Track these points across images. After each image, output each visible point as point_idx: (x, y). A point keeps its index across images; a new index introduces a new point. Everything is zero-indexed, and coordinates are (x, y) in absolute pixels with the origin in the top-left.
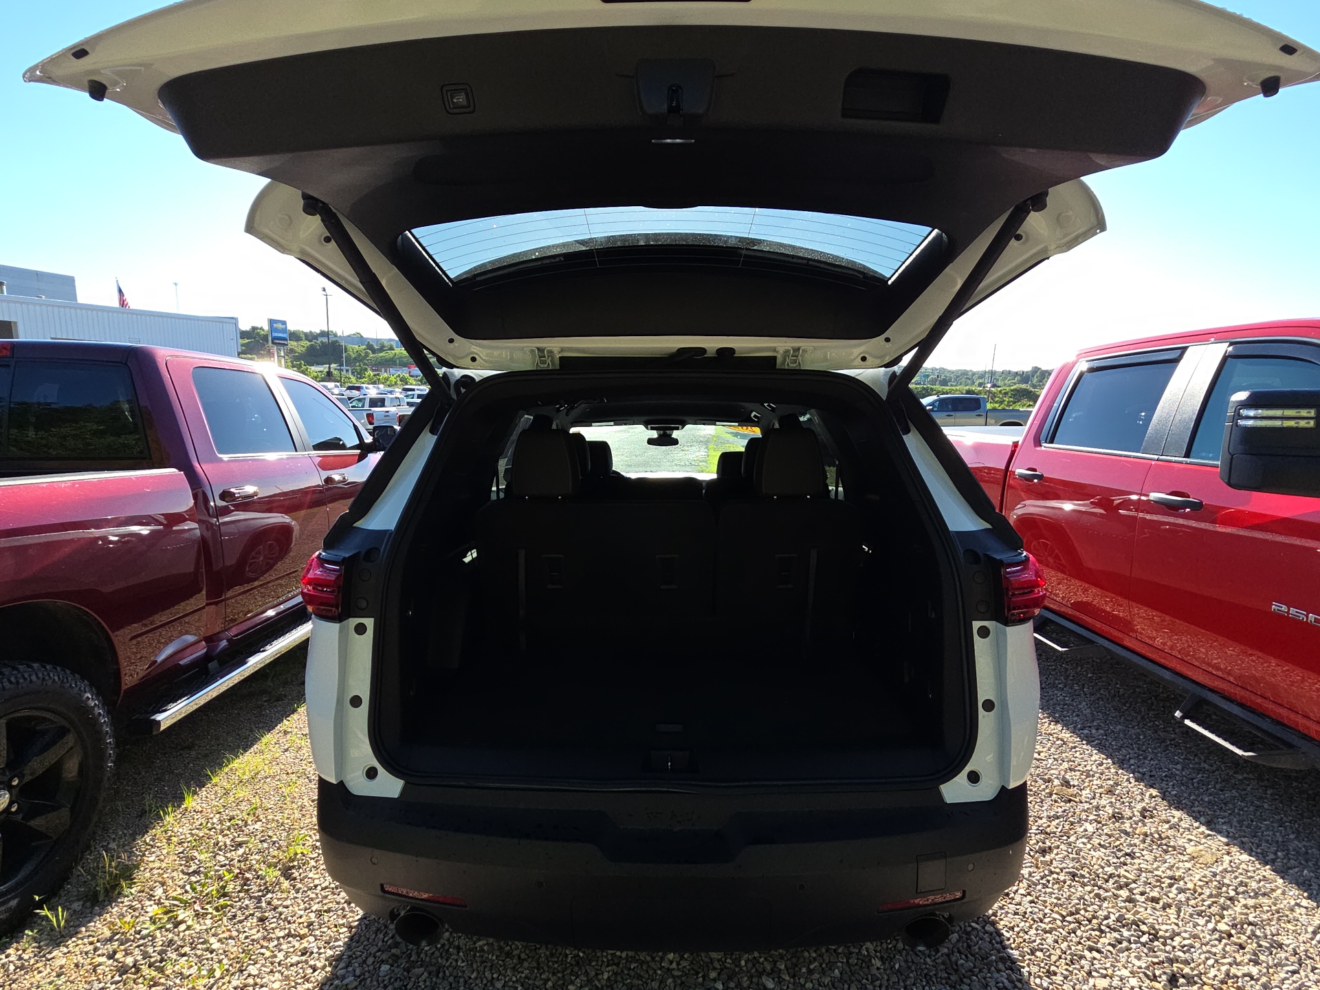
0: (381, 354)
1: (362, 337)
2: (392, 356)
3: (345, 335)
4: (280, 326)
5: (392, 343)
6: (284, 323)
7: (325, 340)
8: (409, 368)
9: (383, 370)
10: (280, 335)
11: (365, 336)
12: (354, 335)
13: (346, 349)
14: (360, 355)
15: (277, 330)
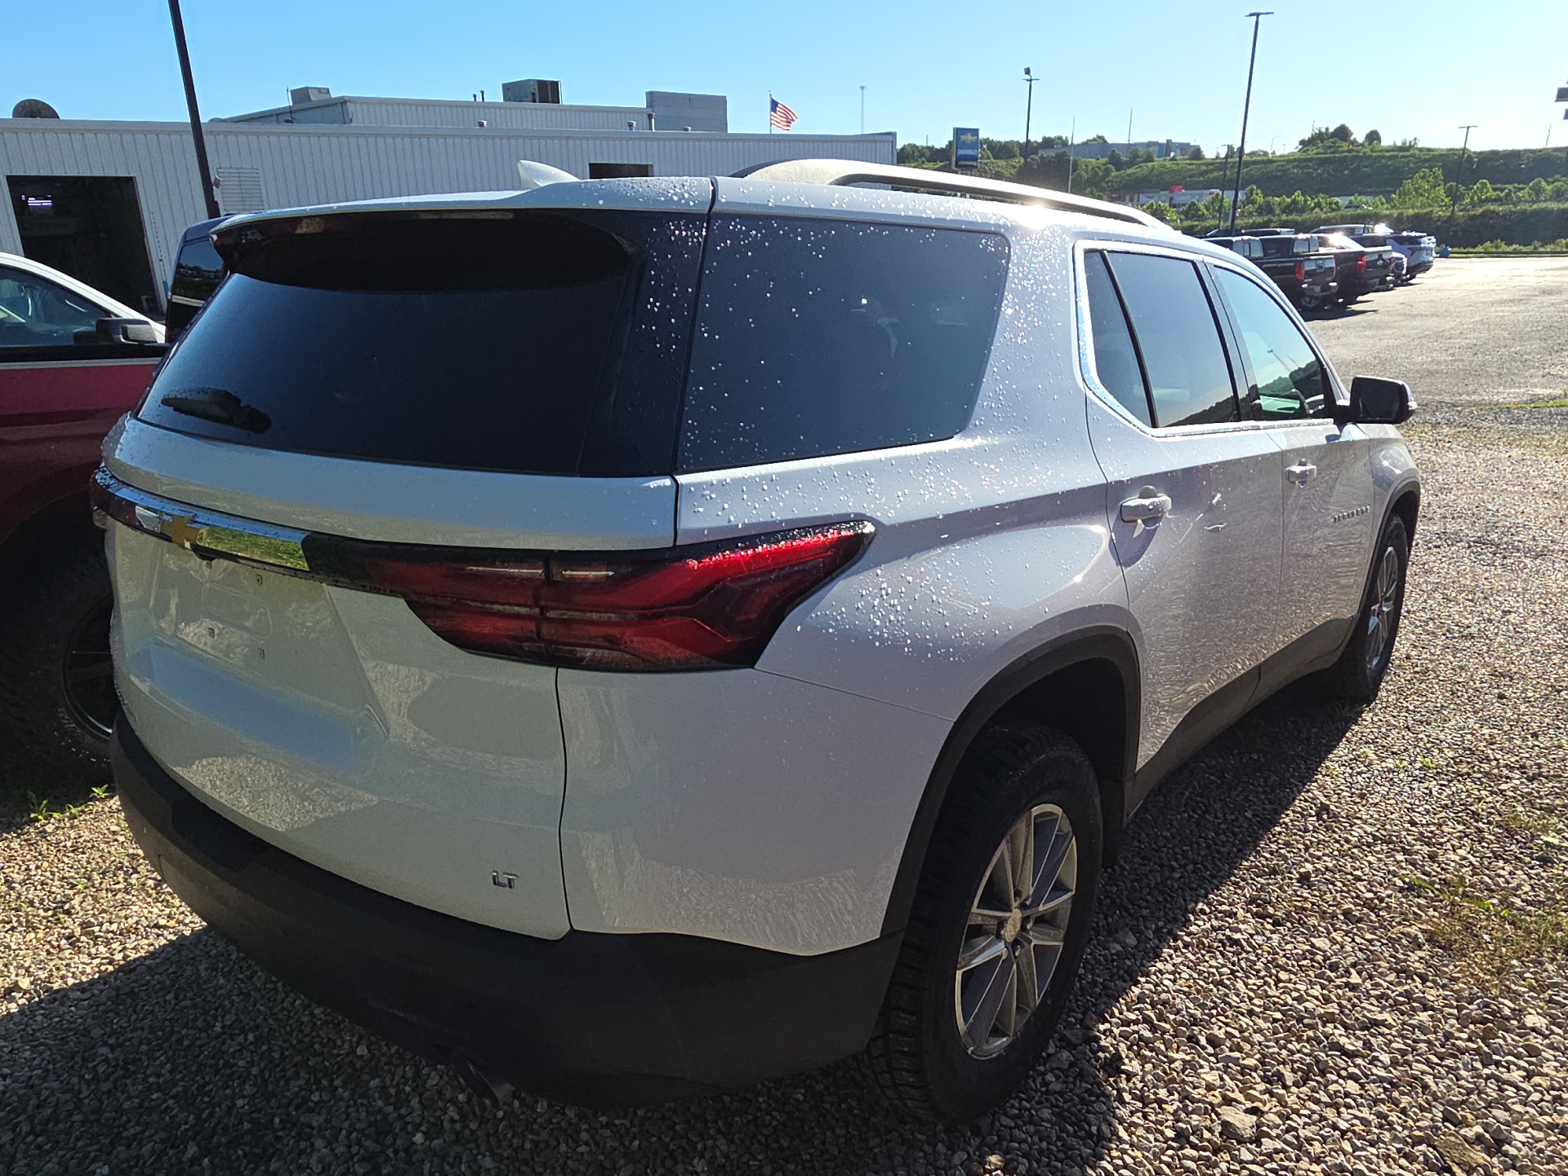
0: (1129, 171)
1: (1105, 142)
2: (1146, 171)
3: (1075, 142)
4: (969, 138)
5: (1151, 149)
6: (975, 132)
7: (1046, 153)
8: (1172, 192)
9: (1128, 198)
10: (969, 152)
11: (1111, 139)
12: (1094, 140)
13: (1075, 165)
14: (1096, 173)
15: (964, 145)
